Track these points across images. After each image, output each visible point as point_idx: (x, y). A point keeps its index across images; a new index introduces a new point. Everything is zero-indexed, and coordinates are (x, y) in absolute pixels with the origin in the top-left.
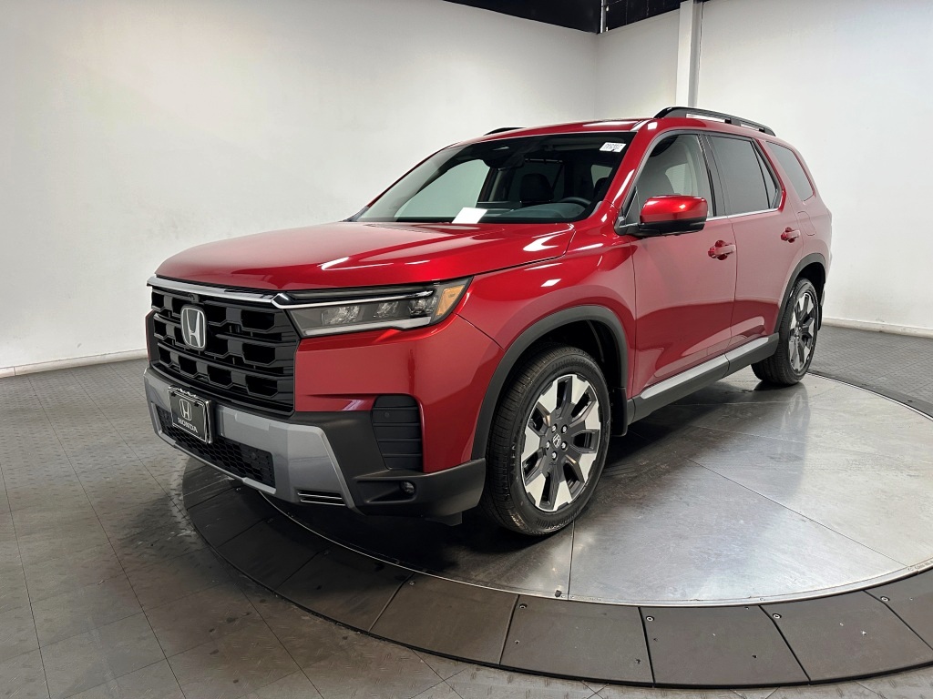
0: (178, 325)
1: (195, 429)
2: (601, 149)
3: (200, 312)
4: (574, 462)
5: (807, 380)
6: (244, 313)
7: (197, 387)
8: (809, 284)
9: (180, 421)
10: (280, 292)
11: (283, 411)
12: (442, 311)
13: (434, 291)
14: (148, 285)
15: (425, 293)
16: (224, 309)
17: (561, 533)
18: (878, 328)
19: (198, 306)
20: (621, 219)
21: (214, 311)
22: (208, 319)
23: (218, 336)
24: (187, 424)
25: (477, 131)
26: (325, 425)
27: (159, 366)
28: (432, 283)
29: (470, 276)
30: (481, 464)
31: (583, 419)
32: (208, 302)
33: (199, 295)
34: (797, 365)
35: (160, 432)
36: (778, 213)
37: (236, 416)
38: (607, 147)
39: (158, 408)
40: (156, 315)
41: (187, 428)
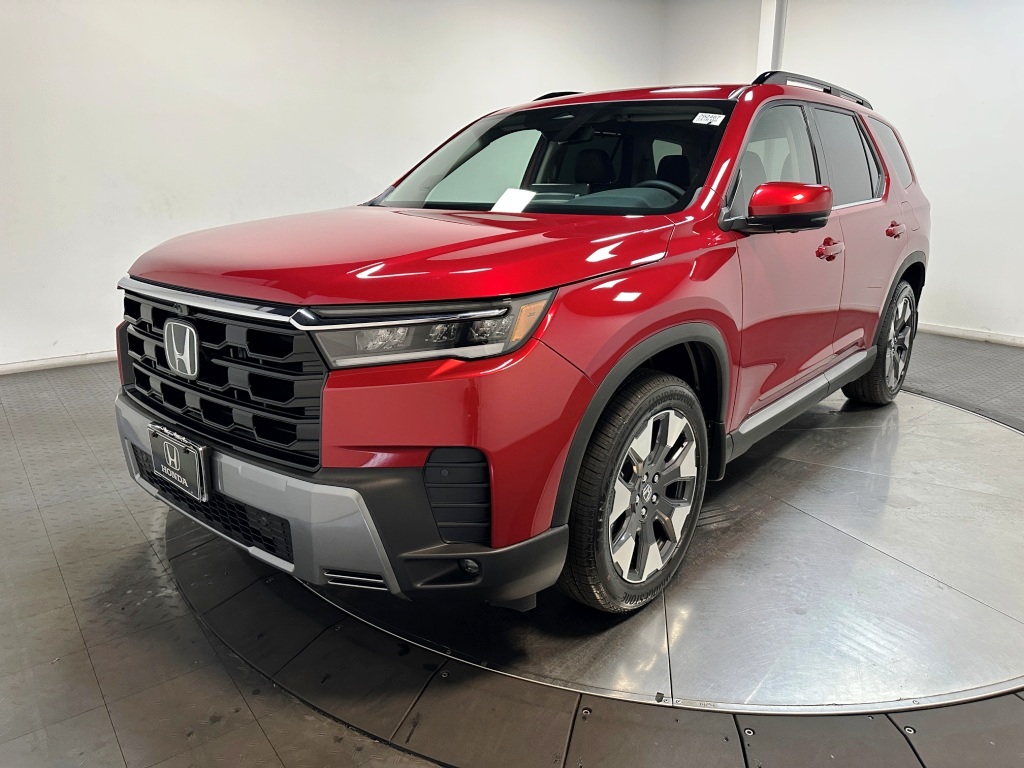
0: (160, 344)
1: (184, 482)
2: (694, 121)
3: (189, 329)
4: (667, 518)
5: (901, 399)
6: (251, 334)
7: (186, 425)
8: (909, 287)
9: (164, 469)
10: (301, 307)
11: (304, 464)
12: (519, 335)
13: (509, 309)
14: (119, 288)
15: (497, 312)
16: (223, 326)
17: (649, 607)
18: (984, 337)
19: (186, 319)
20: (725, 211)
21: (209, 328)
22: (201, 338)
23: (213, 360)
24: (172, 474)
25: (524, 96)
26: (363, 486)
27: (135, 392)
28: (501, 298)
29: (555, 288)
30: (564, 531)
31: (677, 463)
32: (199, 316)
33: (188, 306)
34: (892, 382)
35: (138, 476)
36: (882, 203)
37: (240, 468)
38: (701, 119)
39: (133, 446)
40: (131, 327)
41: (173, 479)
